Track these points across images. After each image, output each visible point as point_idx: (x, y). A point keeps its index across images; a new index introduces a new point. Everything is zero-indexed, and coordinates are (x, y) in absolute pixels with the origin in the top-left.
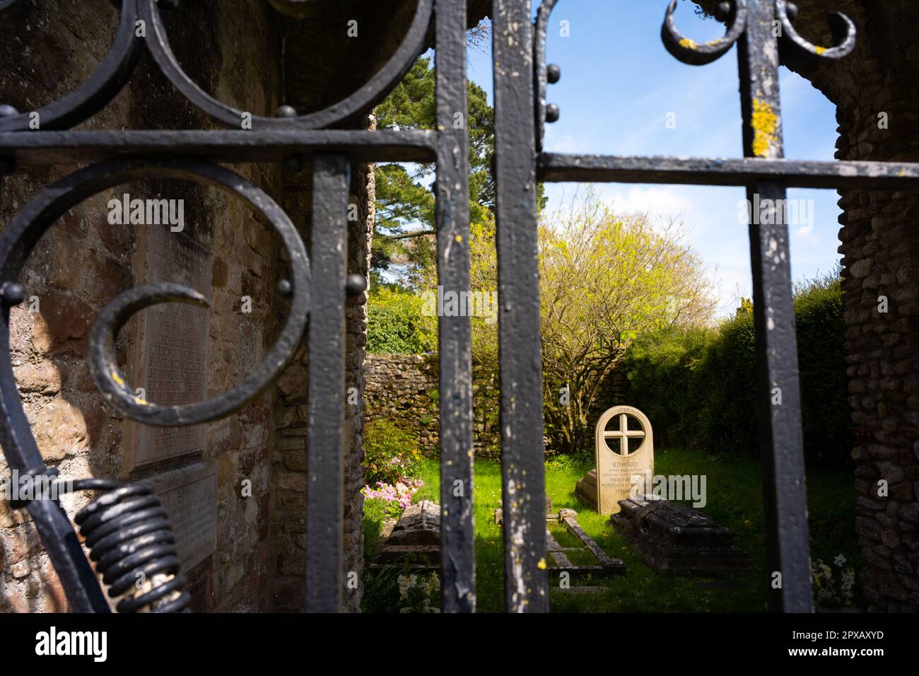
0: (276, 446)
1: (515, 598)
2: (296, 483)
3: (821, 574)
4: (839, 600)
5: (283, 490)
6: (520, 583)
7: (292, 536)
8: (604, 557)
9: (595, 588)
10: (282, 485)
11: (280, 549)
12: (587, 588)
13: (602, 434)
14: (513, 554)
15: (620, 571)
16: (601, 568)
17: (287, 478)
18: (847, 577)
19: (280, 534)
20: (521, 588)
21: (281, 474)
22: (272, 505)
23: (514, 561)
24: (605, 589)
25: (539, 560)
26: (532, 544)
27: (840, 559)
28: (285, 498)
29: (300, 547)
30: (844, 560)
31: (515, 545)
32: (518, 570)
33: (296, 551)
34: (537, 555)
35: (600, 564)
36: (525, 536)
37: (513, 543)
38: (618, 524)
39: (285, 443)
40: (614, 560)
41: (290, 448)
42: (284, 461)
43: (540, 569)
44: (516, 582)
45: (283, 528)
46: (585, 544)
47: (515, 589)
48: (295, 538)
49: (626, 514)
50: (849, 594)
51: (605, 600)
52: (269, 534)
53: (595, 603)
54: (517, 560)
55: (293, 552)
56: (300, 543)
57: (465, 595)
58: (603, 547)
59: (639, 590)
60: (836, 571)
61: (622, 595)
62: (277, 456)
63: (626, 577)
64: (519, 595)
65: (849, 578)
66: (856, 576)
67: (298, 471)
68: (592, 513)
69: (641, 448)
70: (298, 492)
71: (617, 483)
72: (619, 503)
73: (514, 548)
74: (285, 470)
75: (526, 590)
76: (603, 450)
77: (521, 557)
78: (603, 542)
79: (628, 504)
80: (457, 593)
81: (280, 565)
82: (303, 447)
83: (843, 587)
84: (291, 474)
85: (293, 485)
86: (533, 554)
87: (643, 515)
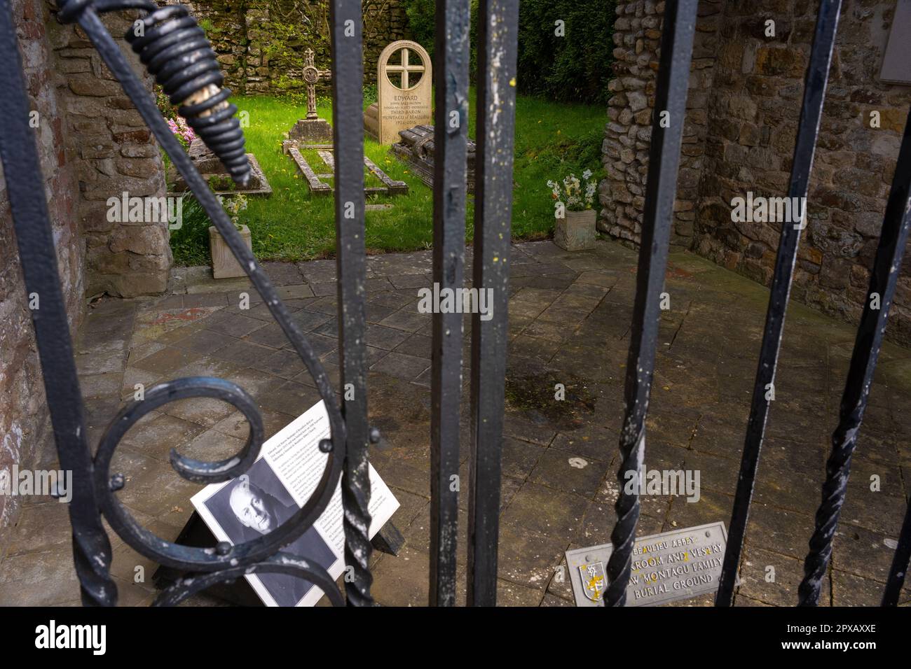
0: (57, 68)
1: (492, 108)
2: (86, 108)
3: (572, 185)
4: (582, 204)
5: (73, 115)
6: (496, 96)
7: (91, 162)
8: (388, 180)
9: (382, 206)
10: (71, 110)
11: (80, 175)
12: (374, 206)
13: (384, 68)
14: (492, 74)
15: (404, 191)
16: (386, 189)
17: (76, 102)
18: (591, 187)
19: (78, 160)
20: (497, 101)
21: (68, 99)
22: (64, 131)
23: (492, 80)
24: (392, 206)
25: (511, 79)
26: (506, 66)
27: (587, 173)
28: (77, 124)
29: (101, 172)
30: (590, 174)
31: (494, 67)
32: (495, 87)
33: (98, 177)
34: (509, 75)
35: (386, 186)
36: (502, 60)
37: (492, 66)
38: (399, 152)
39: (67, 65)
40: (398, 182)
41: (74, 70)
42: (69, 85)
43: (511, 86)
44: (493, 96)
45: (80, 154)
46: (370, 170)
47: (492, 101)
48: (94, 165)
49: (406, 144)
50: (591, 201)
51: (391, 215)
52: (66, 160)
53: (383, 217)
54: (495, 79)
55: (95, 178)
56: (101, 169)
57: (462, 102)
58: (387, 172)
59: (420, 206)
60: (583, 183)
61: (406, 210)
62: (61, 79)
63: (409, 196)
64: (495, 106)
65: (592, 188)
66: (597, 187)
67: (86, 96)
68: (373, 143)
69: (420, 82)
70: (91, 118)
71: (397, 115)
72: (400, 133)
73: (493, 70)
74: (71, 94)
75: (500, 102)
76: (385, 84)
77: (497, 77)
78: (386, 168)
79: (408, 134)
80: (457, 100)
81: (83, 190)
82: (90, 70)
83: (586, 195)
84: (80, 99)
85: (84, 110)
86: (507, 74)
87: (422, 143)
